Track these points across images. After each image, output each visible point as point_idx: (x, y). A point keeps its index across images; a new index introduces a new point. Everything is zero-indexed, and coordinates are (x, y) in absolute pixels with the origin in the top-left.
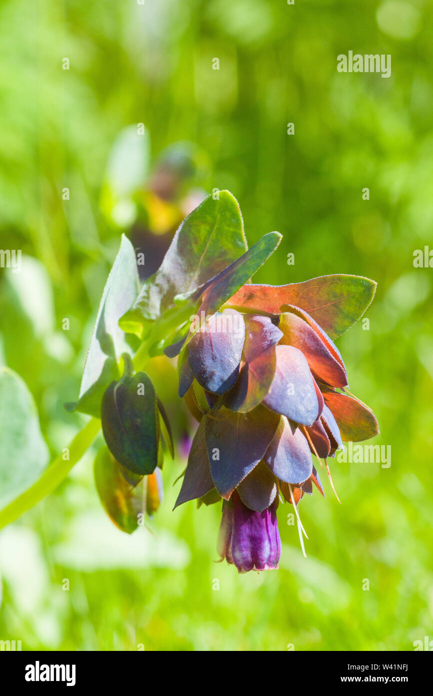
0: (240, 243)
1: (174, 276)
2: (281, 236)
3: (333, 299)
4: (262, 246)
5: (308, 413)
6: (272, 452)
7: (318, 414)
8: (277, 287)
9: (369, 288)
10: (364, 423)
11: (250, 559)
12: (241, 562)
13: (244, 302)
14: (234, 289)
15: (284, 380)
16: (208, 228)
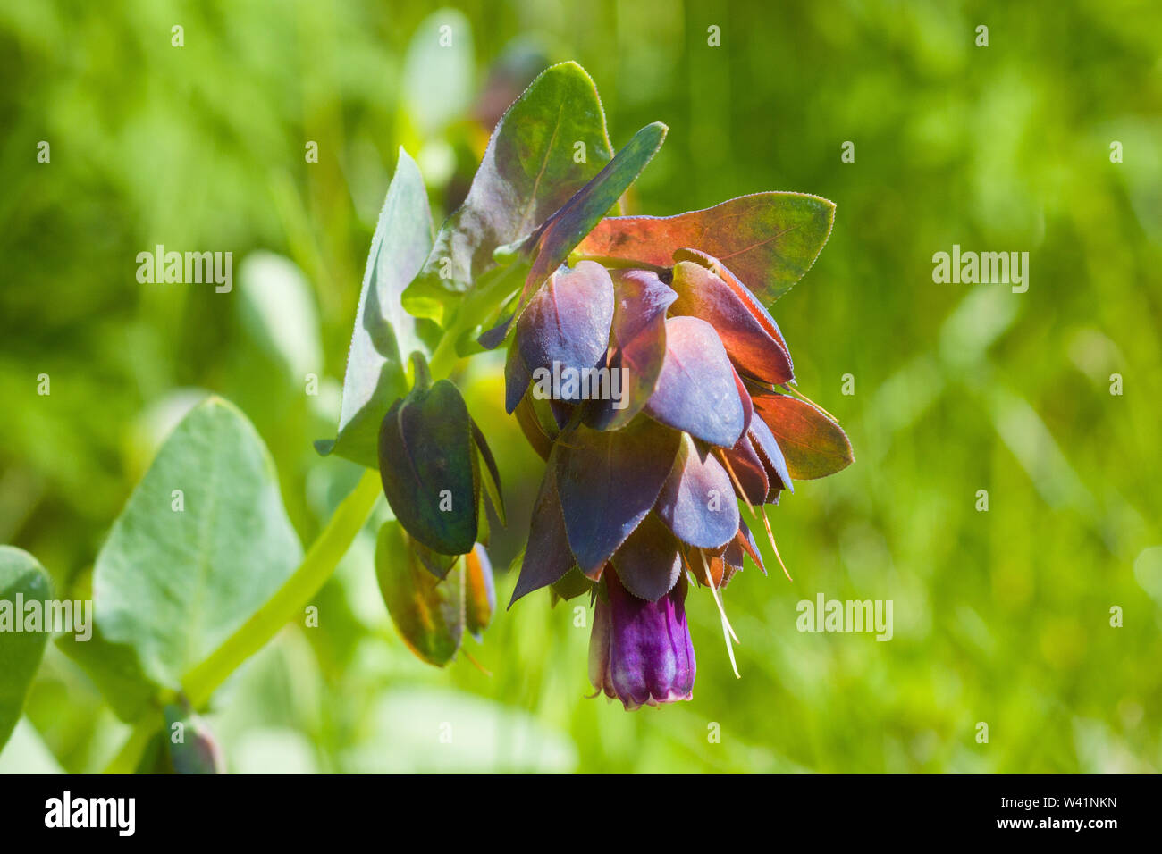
0: (601, 152)
1: (491, 214)
2: (665, 128)
3: (762, 236)
4: (636, 148)
5: (727, 426)
6: (669, 496)
7: (742, 427)
8: (665, 220)
9: (823, 213)
10: (827, 445)
11: (642, 683)
12: (627, 690)
13: (612, 250)
14: (590, 223)
15: (682, 373)
16: (544, 128)
